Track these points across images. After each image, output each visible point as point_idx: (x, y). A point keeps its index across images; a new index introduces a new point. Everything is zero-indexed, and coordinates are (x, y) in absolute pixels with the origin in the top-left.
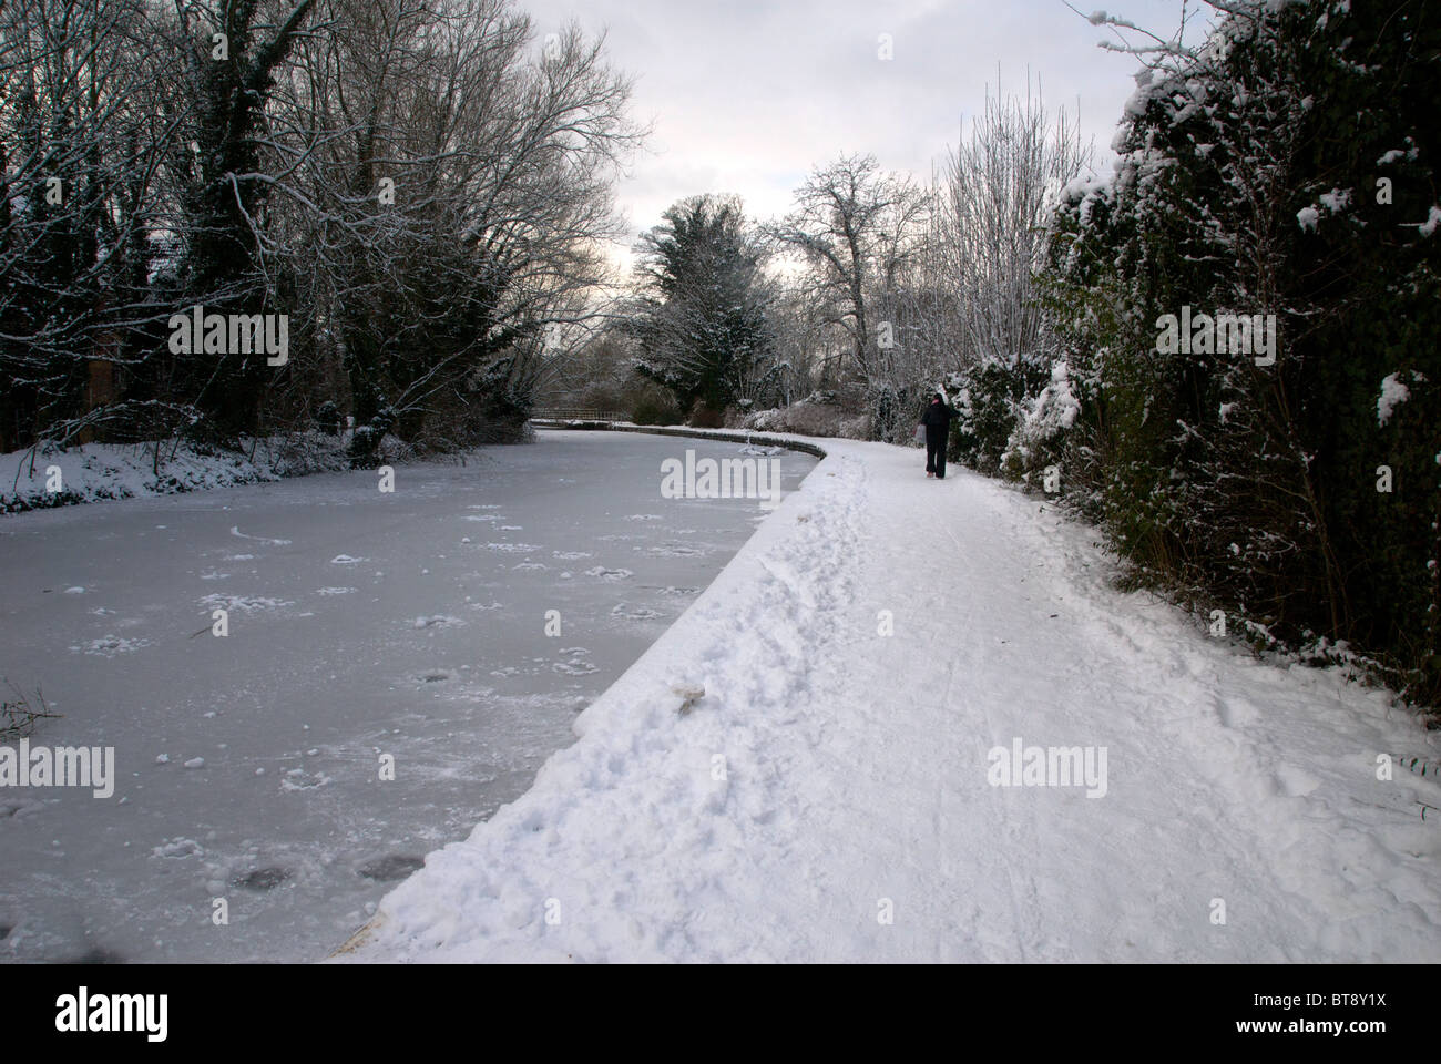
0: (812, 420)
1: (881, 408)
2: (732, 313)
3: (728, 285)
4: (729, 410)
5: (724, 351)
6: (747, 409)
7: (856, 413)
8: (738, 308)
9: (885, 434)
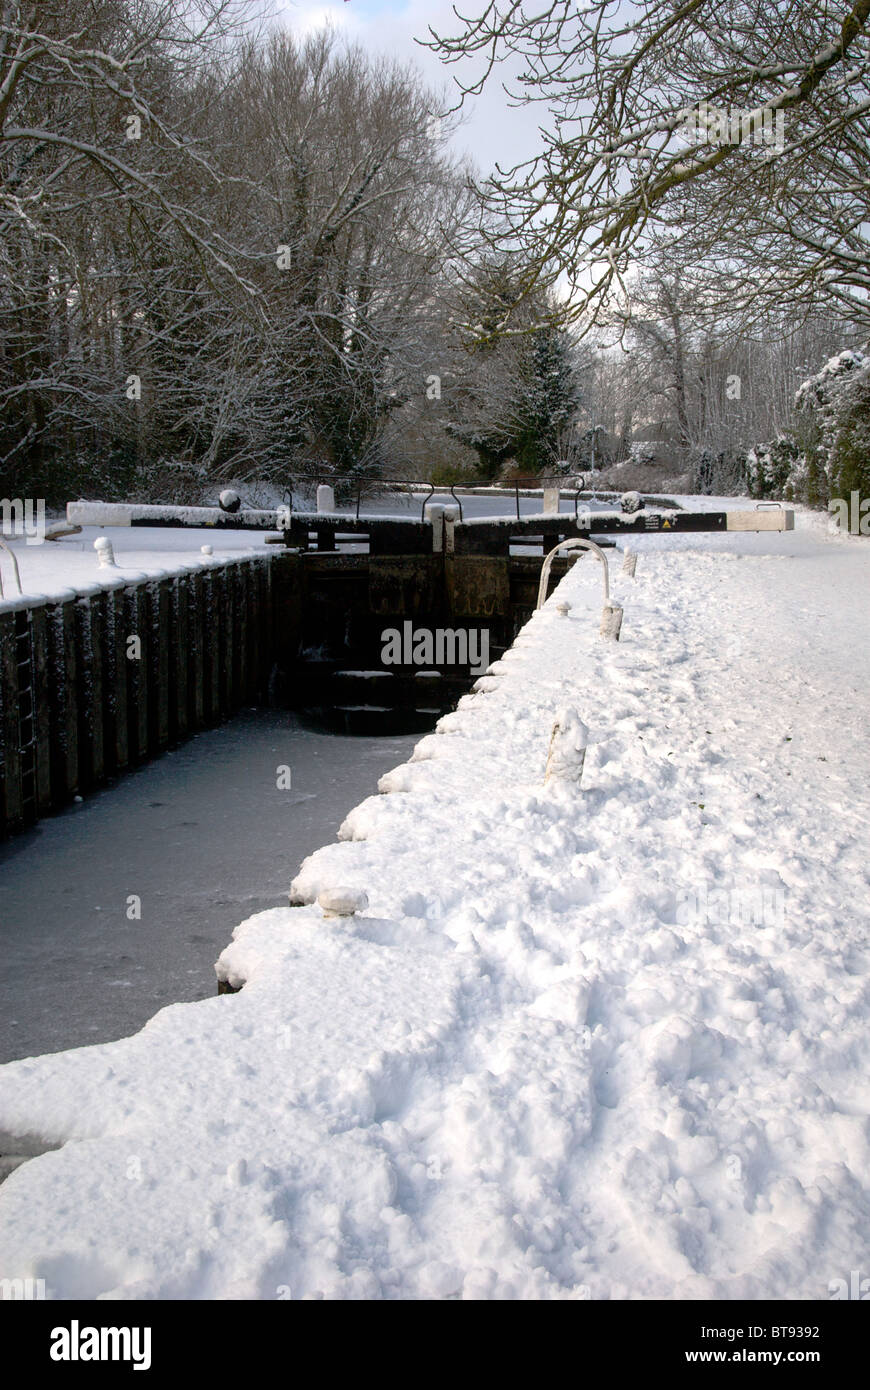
0: (636, 480)
1: (702, 468)
2: (550, 378)
3: (546, 350)
4: (547, 472)
5: (541, 415)
6: (565, 471)
7: (677, 473)
8: (556, 374)
9: (705, 489)
